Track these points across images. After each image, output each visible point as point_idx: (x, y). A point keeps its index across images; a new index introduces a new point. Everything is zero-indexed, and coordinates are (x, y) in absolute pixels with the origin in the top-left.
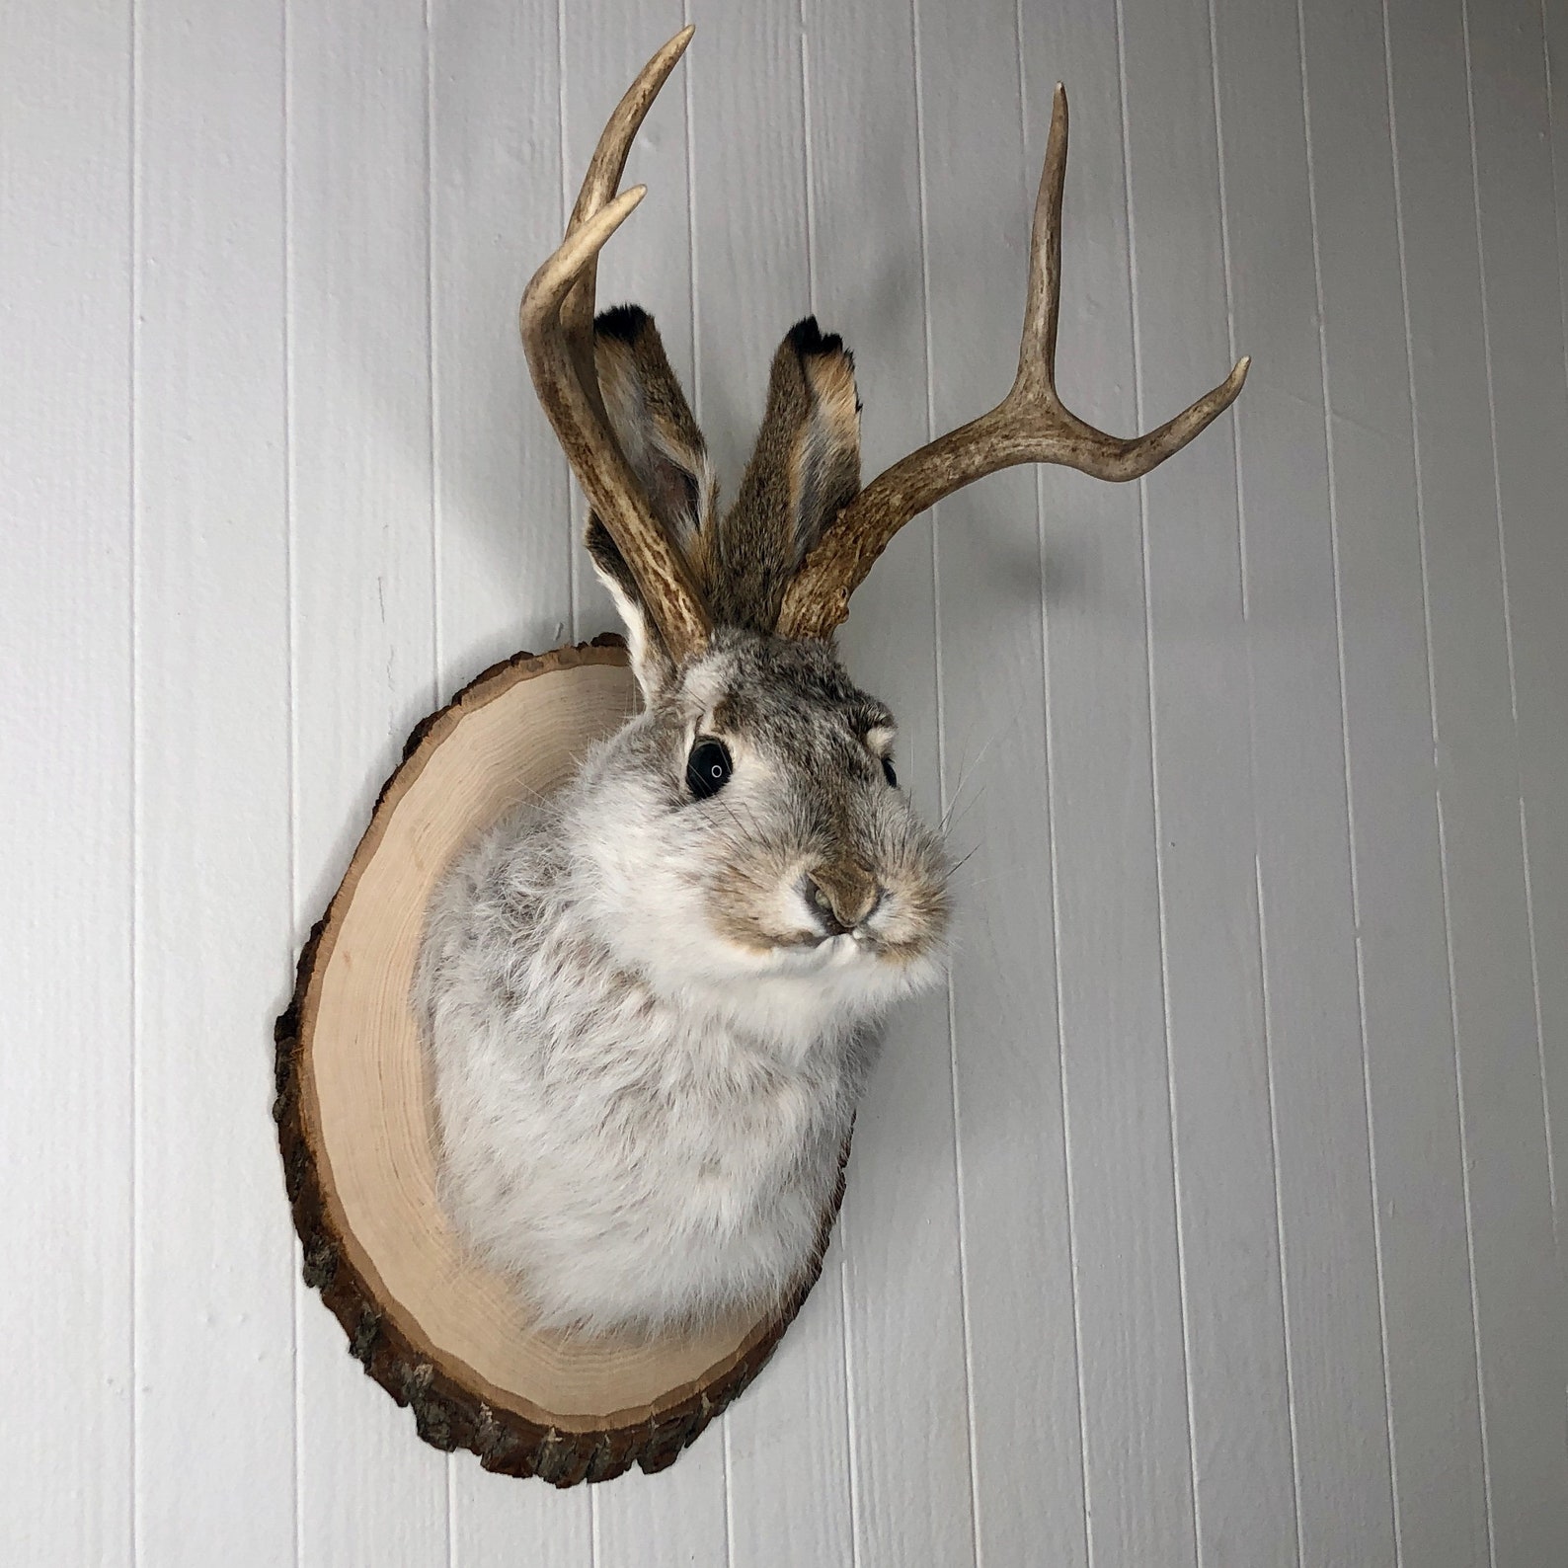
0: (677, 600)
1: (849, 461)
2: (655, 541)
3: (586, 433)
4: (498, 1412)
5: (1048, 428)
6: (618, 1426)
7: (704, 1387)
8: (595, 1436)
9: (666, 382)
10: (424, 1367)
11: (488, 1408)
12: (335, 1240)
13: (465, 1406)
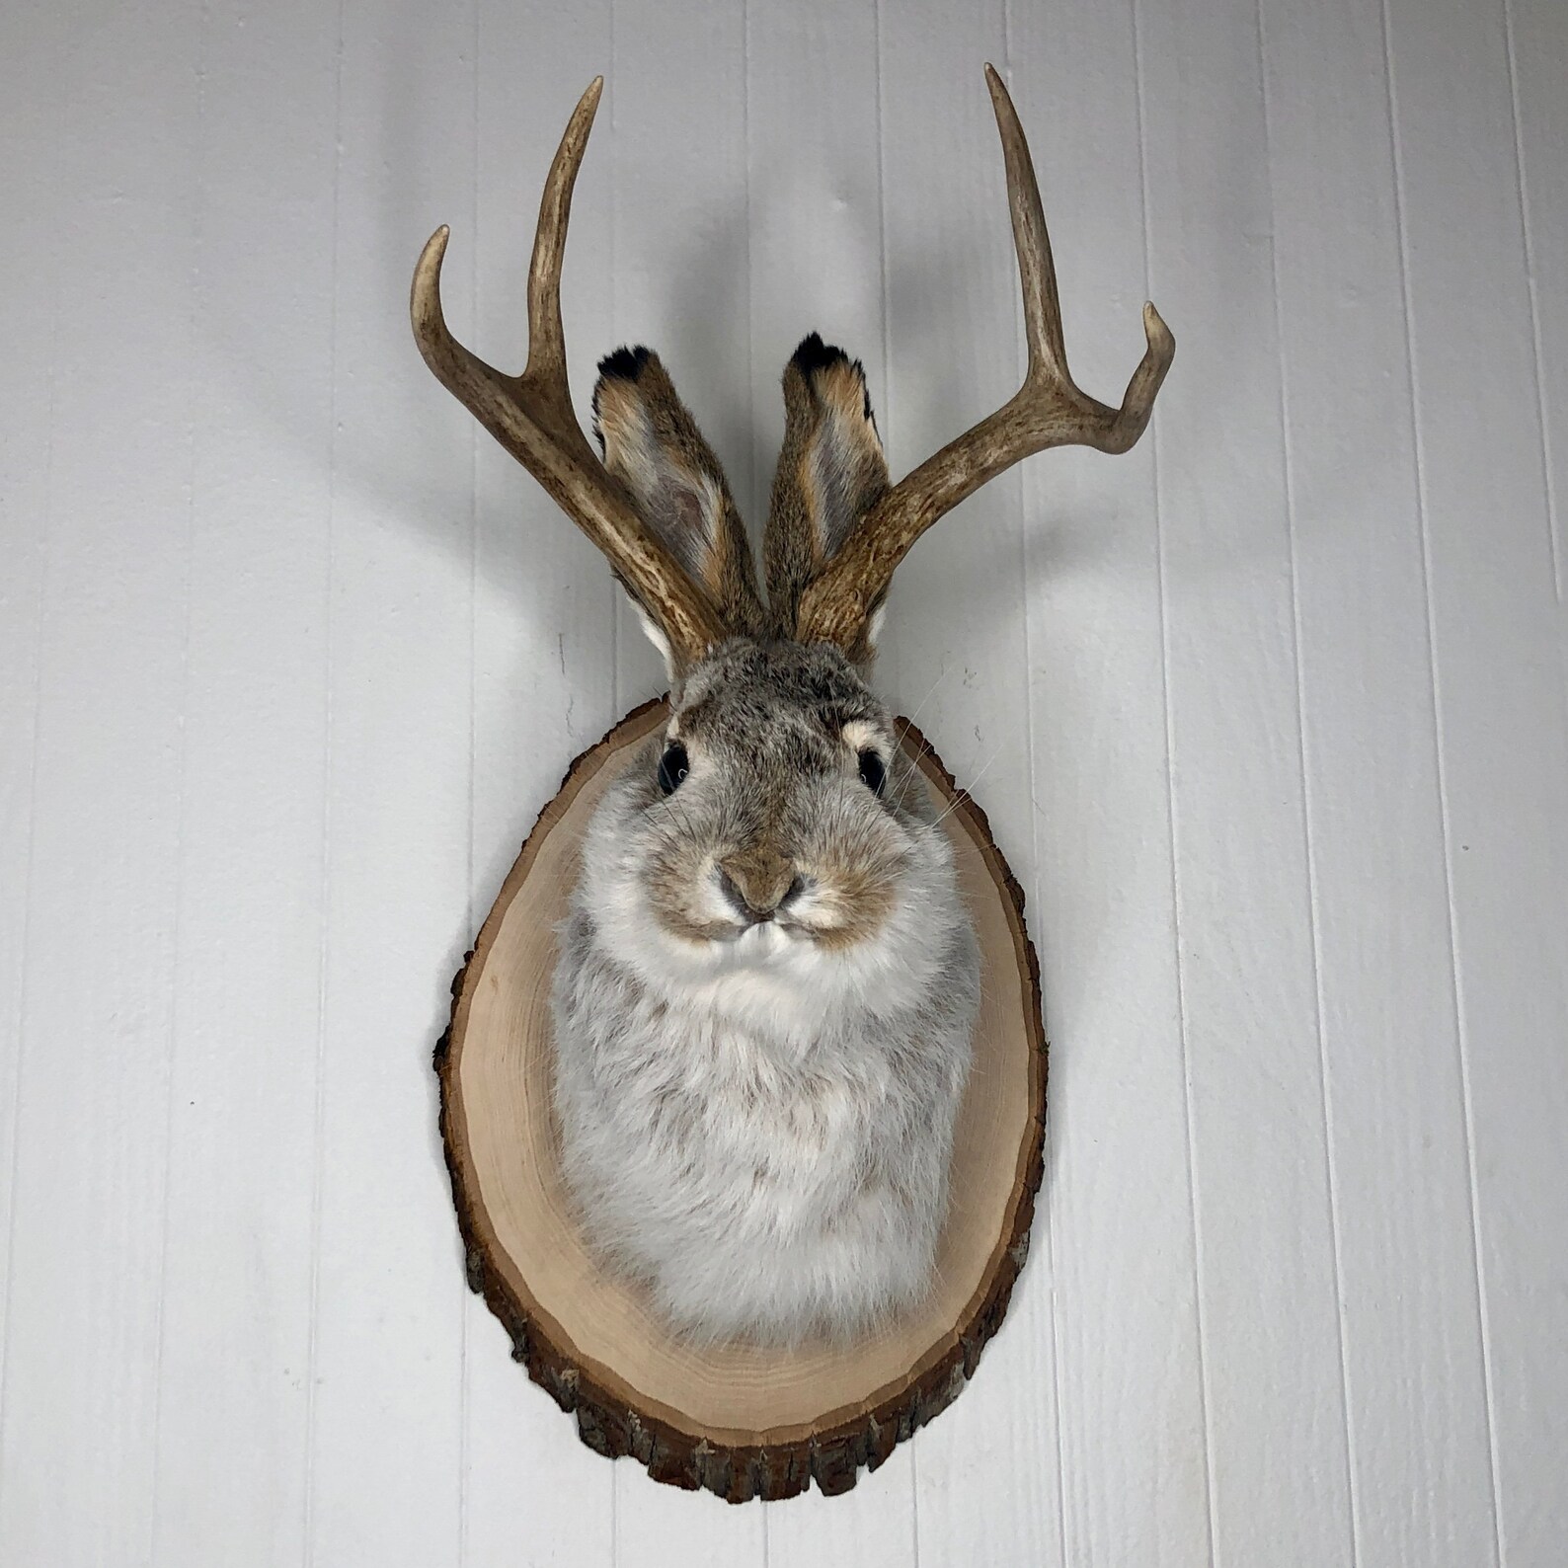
0: (674, 616)
1: (873, 467)
2: (645, 562)
3: (552, 466)
4: (646, 1421)
5: (1059, 409)
6: (775, 1442)
7: (871, 1408)
8: (750, 1451)
9: (669, 412)
10: (570, 1372)
11: (636, 1416)
12: (481, 1247)
13: (612, 1412)
